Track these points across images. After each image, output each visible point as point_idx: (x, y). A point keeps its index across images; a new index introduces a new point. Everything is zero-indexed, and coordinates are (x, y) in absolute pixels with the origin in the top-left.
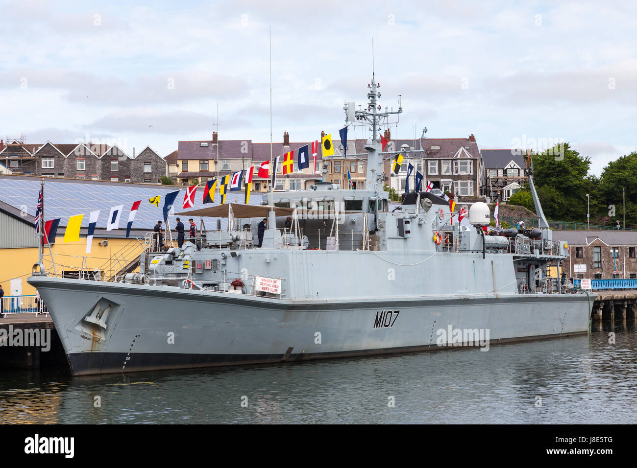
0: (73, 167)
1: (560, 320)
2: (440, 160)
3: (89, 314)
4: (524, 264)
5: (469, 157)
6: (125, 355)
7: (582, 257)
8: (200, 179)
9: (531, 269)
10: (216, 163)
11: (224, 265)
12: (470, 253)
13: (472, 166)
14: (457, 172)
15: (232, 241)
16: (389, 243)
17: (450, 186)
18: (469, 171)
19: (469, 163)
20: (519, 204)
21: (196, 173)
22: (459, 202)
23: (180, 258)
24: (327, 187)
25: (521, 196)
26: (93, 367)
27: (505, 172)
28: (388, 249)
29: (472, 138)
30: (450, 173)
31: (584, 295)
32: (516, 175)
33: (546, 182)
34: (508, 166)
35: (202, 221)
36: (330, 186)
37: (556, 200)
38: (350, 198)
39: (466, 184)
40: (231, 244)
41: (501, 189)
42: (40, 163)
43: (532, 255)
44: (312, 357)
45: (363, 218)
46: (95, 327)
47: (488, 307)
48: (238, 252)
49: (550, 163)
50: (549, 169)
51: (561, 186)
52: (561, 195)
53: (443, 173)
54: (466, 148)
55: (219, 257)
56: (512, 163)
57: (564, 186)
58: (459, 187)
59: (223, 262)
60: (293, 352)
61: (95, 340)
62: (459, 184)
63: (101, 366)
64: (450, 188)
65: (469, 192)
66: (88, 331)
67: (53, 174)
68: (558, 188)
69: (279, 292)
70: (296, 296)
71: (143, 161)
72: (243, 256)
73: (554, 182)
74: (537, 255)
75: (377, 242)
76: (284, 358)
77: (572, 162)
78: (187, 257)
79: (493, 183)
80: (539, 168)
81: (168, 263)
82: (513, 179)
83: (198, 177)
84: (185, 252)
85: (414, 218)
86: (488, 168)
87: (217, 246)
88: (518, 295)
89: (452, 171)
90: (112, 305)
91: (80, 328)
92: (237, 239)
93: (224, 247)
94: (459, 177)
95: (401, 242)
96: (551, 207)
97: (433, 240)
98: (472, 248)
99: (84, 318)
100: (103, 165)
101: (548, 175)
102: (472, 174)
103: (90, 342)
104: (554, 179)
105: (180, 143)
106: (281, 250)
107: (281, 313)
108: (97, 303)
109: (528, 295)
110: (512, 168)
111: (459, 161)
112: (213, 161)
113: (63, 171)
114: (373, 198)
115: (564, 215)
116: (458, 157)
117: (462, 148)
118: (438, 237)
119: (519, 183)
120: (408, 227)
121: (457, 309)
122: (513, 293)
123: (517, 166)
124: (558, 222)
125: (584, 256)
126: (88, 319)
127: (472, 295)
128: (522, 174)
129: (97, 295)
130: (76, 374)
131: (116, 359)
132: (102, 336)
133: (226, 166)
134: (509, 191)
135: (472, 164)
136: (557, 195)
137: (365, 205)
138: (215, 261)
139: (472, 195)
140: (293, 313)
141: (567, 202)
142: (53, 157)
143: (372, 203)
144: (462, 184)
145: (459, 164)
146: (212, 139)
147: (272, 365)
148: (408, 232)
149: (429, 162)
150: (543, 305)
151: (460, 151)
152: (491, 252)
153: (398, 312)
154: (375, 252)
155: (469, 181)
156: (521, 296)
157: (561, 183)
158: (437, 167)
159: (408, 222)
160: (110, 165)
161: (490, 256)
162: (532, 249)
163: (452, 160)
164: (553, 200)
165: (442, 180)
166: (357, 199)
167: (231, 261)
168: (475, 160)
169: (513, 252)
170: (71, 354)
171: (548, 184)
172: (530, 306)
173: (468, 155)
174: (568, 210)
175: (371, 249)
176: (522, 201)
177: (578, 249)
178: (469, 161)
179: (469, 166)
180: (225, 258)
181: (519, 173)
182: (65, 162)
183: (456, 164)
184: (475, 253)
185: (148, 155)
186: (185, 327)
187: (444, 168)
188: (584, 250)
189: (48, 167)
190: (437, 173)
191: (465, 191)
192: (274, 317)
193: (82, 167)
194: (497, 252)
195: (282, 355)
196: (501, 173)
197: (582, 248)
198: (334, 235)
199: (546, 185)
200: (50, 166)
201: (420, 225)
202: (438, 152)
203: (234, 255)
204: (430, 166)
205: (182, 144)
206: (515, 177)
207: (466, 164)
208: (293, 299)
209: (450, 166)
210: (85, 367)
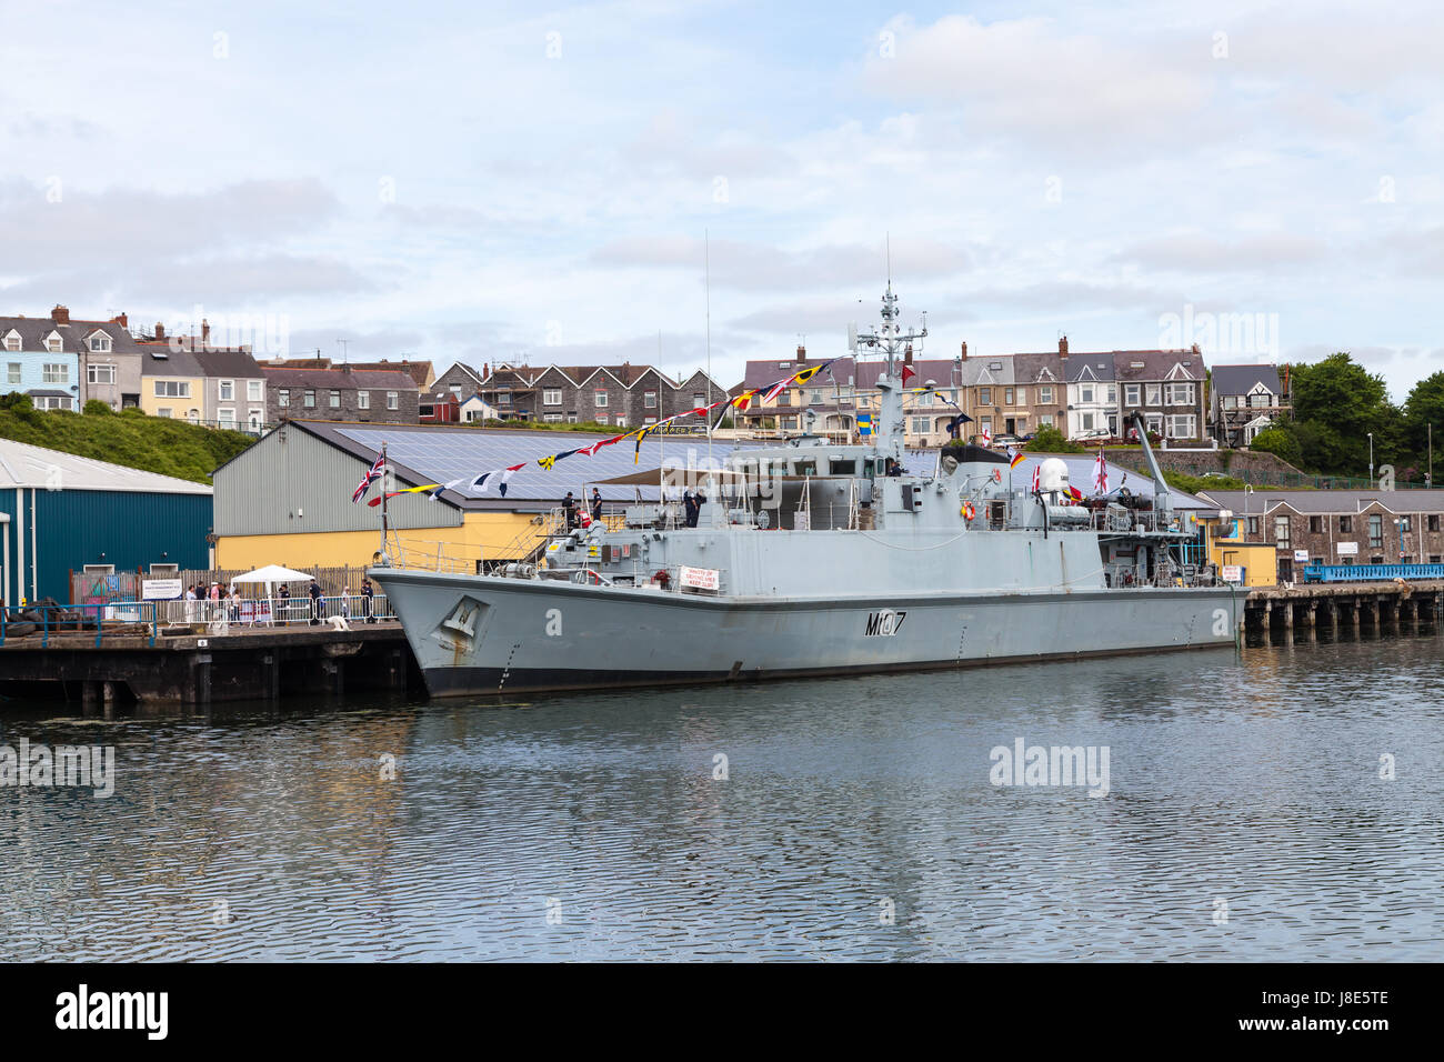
0: (590, 402)
1: (1185, 625)
2: (1143, 384)
3: (450, 617)
4: (1128, 545)
5: (1189, 378)
6: (502, 671)
7: (1350, 531)
8: (777, 418)
9: (1139, 552)
10: (802, 393)
11: (646, 551)
12: (1024, 532)
13: (1193, 392)
14: (1170, 402)
15: (657, 519)
16: (887, 519)
17: (1160, 423)
18: (1188, 400)
19: (1188, 388)
20: (1265, 450)
21: (771, 409)
22: (1168, 447)
23: (585, 542)
24: (812, 442)
25: (1268, 438)
26: (459, 686)
27: (1248, 400)
28: (887, 528)
29: (1195, 350)
30: (1160, 404)
31: (1228, 589)
32: (1265, 405)
33: (1311, 416)
34: (1253, 391)
35: (638, 490)
36: (816, 441)
37: (1327, 443)
38: (836, 457)
39: (1184, 420)
40: (656, 523)
41: (1241, 427)
42: (541, 397)
43: (1132, 533)
44: (772, 675)
45: (853, 485)
46: (459, 634)
47: (1055, 607)
48: (661, 534)
49: (1319, 386)
50: (1317, 394)
51: (1336, 420)
52: (1336, 435)
53: (1148, 404)
54: (1185, 364)
55: (640, 541)
56: (1259, 386)
57: (1341, 420)
58: (1174, 425)
59: (644, 547)
60: (742, 668)
61: (459, 651)
62: (1174, 420)
63: (469, 687)
64: (1160, 426)
65: (1189, 432)
66: (450, 640)
67: (560, 413)
68: (1331, 424)
69: (716, 587)
70: (740, 593)
71: (692, 392)
72: (670, 539)
73: (1325, 414)
74: (1141, 531)
75: (871, 518)
76: (730, 677)
77: (1353, 383)
78: (594, 542)
79: (1230, 418)
80: (1302, 393)
81: (570, 549)
82: (1261, 411)
83: (774, 415)
84: (592, 535)
85: (928, 483)
86: (1222, 395)
87: (639, 526)
88: (1106, 589)
89: (1163, 400)
90: (481, 605)
91: (438, 636)
92: (664, 518)
93: (646, 527)
94: (1174, 410)
95: (909, 517)
96: (1319, 454)
97: (961, 514)
98: (1026, 525)
99: (443, 622)
100: (634, 399)
101: (1315, 404)
102: (1194, 404)
103: (453, 653)
104: (1324, 410)
105: (750, 364)
106: (720, 531)
107: (719, 615)
108: (459, 604)
109: (1126, 590)
110: (1259, 394)
111: (1172, 385)
112: (797, 391)
113: (576, 409)
114: (870, 457)
115: (1342, 465)
116: (1172, 379)
117: (1178, 365)
118: (969, 509)
119: (1271, 417)
120: (918, 497)
121: (1002, 609)
122: (1099, 586)
123: (1267, 391)
124: (1330, 477)
125: (1354, 529)
126: (449, 624)
127: (1024, 590)
128: (1275, 403)
129: (457, 592)
130: (435, 695)
131: (489, 676)
132: (468, 646)
133: (816, 398)
134: (1253, 430)
135: (1194, 388)
136: (1330, 435)
137: (859, 468)
138: (635, 545)
139: (1194, 436)
140: (739, 615)
141: (1346, 446)
142: (560, 388)
143: (869, 464)
144: (1178, 420)
145: (1173, 389)
146: (796, 358)
147: (715, 684)
148: (920, 503)
149: (1126, 386)
150: (1153, 603)
151: (1175, 369)
152: (1061, 529)
153: (904, 614)
154: (868, 532)
155: (1189, 416)
156: (1110, 590)
157: (1336, 416)
158: (1138, 393)
159: (919, 490)
160: (643, 398)
161: (1057, 535)
162: (1134, 523)
163: (1163, 383)
164: (1321, 442)
165: (1147, 414)
166: (847, 458)
167: (654, 545)
168: (1198, 383)
169: (1100, 528)
170: (428, 669)
171: (1316, 418)
172: (1129, 605)
173: (1187, 375)
174: (1348, 458)
175: (862, 528)
176: (1271, 446)
177: (1343, 518)
178: (1189, 384)
179: (1189, 392)
180: (647, 542)
181: (1270, 401)
182: (579, 394)
183: (1169, 388)
184: (1032, 532)
185: (700, 382)
186: (582, 634)
187: (1150, 395)
188: (1353, 520)
189: (553, 403)
190: (1139, 404)
191: (1182, 431)
192: (711, 621)
193: (603, 402)
194: (1071, 529)
195: (727, 673)
196: (1242, 402)
197: (1350, 517)
198: (803, 510)
199: (1312, 420)
200: (556, 401)
201: (940, 494)
202: (1140, 371)
203: (657, 537)
204: (1127, 394)
205: (752, 367)
206: (1263, 407)
207: (1184, 388)
208: (737, 597)
209: (1160, 393)
210: (447, 686)
